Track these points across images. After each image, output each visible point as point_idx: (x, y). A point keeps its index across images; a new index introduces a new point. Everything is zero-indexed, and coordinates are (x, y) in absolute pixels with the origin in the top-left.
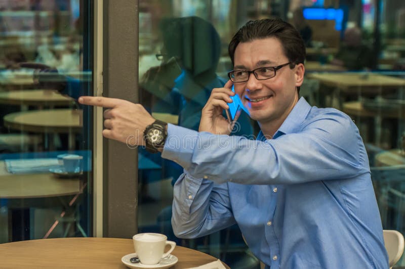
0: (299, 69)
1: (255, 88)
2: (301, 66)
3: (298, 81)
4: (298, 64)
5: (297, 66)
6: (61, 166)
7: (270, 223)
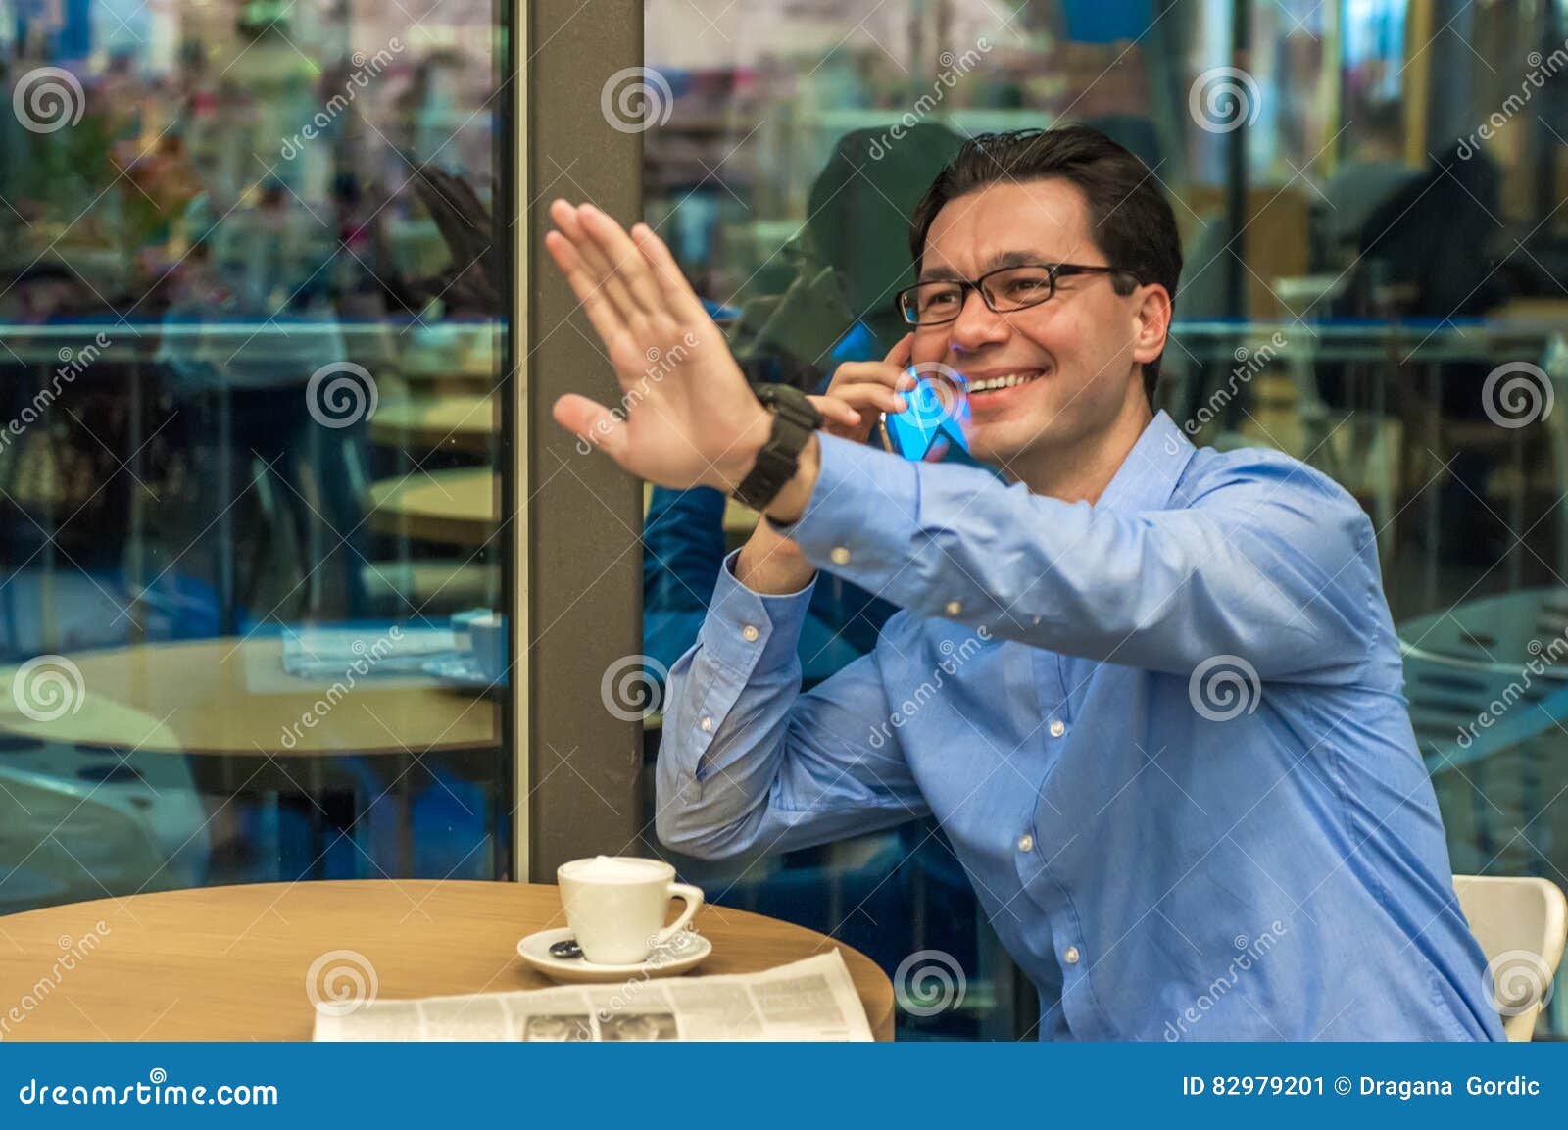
0: (1147, 301)
1: (980, 336)
2: (1158, 294)
3: (1144, 342)
4: (1144, 285)
5: (1141, 292)
6: (464, 655)
7: (1027, 843)
